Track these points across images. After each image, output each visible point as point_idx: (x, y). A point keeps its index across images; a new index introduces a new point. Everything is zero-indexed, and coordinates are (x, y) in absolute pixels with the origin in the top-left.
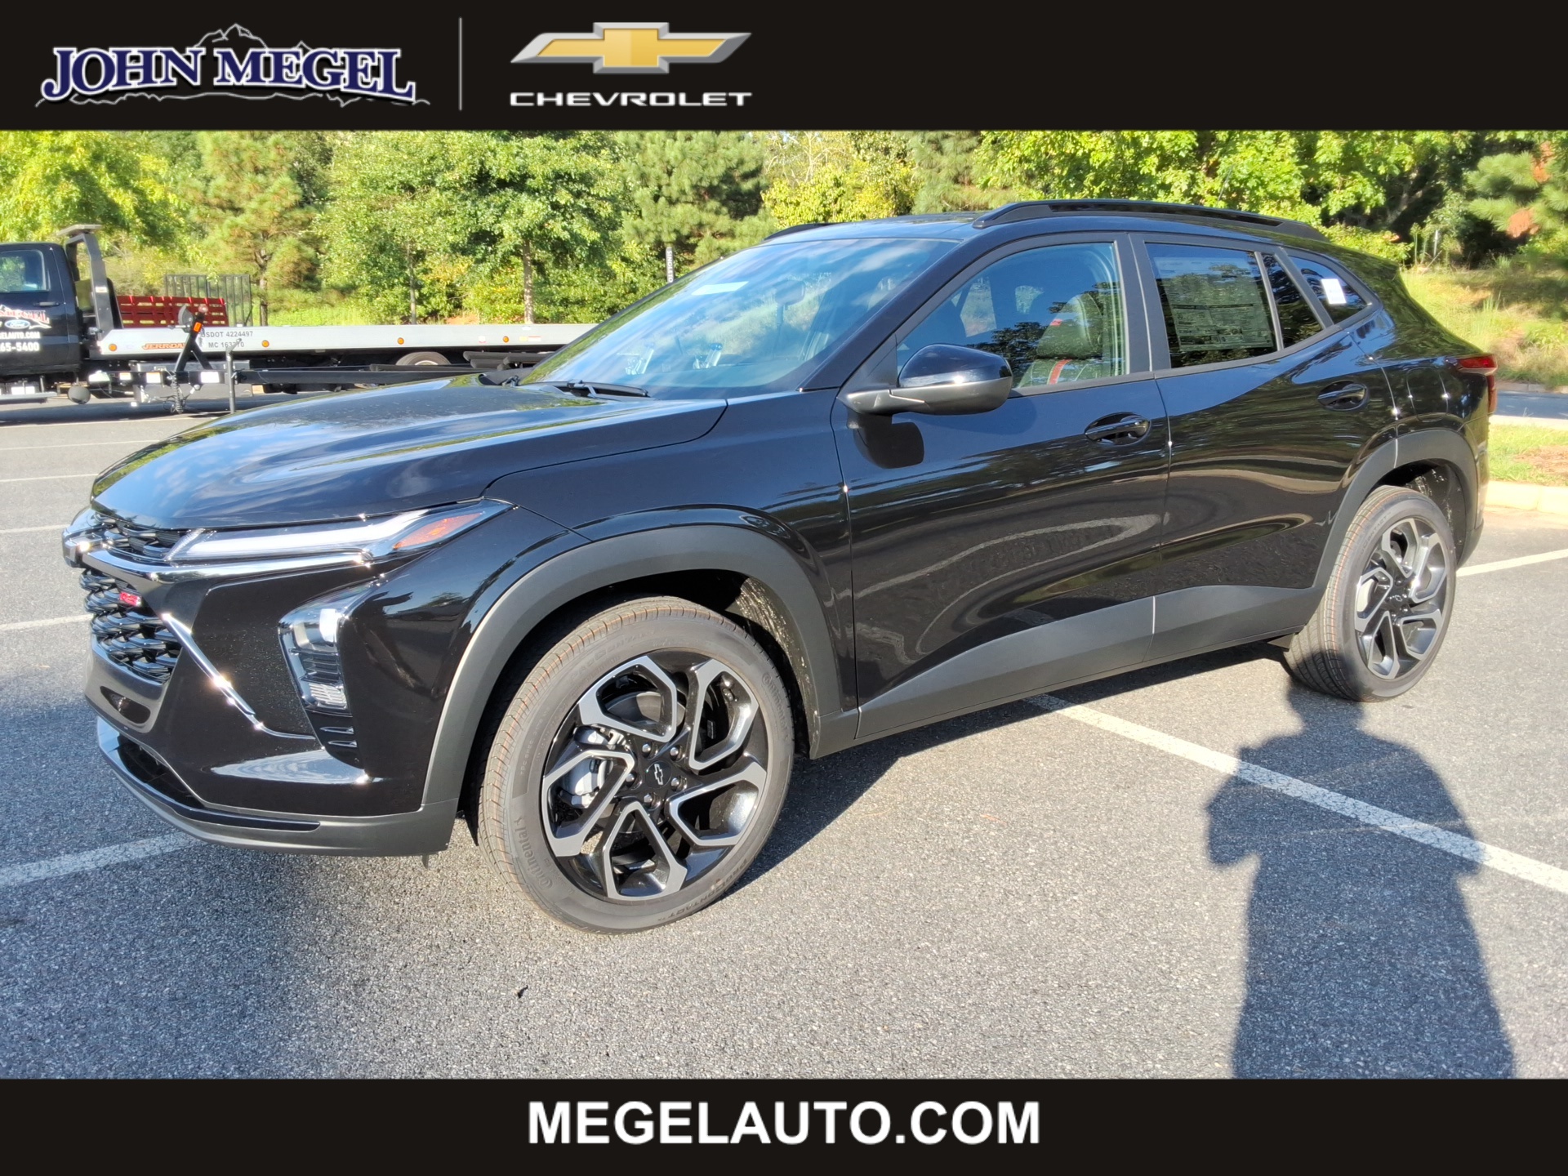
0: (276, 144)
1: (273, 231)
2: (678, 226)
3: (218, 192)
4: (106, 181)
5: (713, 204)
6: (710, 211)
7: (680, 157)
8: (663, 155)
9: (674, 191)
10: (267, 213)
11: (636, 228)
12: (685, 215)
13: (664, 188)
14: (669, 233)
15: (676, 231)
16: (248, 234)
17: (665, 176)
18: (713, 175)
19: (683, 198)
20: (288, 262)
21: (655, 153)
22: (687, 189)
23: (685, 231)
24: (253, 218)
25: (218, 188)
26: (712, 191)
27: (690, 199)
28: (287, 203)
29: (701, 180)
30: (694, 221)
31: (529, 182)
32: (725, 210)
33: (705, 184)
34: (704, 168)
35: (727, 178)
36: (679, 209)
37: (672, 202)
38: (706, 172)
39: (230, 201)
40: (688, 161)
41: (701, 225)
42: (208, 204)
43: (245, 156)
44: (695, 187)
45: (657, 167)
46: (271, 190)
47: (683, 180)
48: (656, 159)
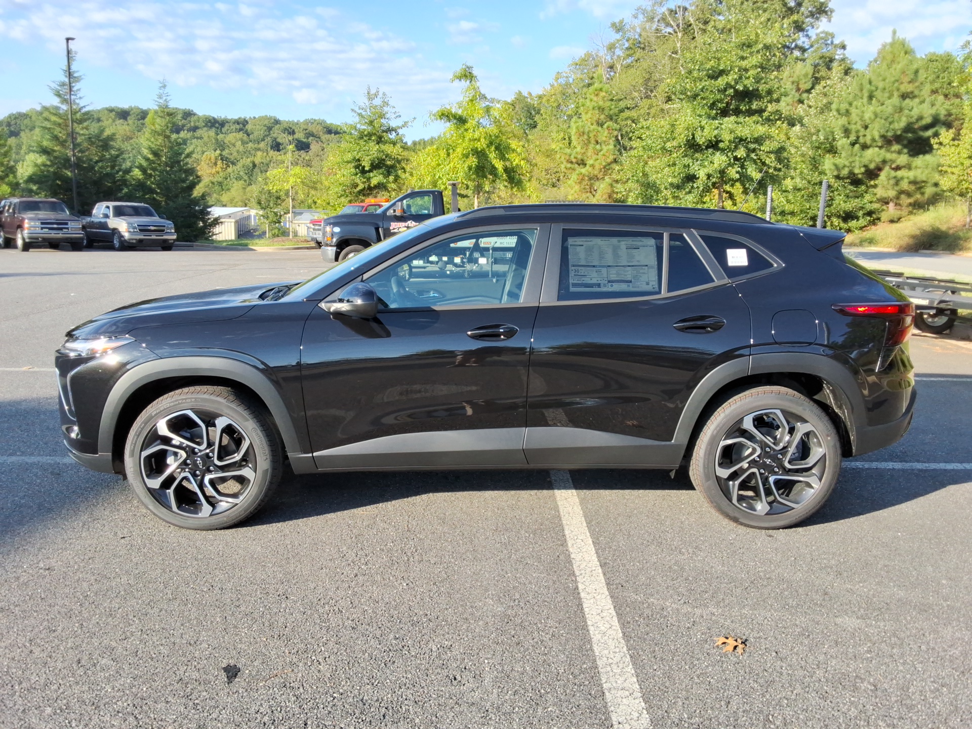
0: (608, 127)
1: (600, 176)
2: (867, 163)
3: (576, 156)
4: (492, 155)
5: (896, 147)
6: (894, 152)
7: (873, 117)
8: (862, 117)
9: (868, 140)
10: (597, 167)
11: (835, 165)
12: (873, 155)
13: (861, 138)
14: (860, 167)
15: (865, 166)
16: (586, 178)
17: (863, 130)
18: (897, 128)
19: (875, 144)
20: (605, 193)
21: (857, 115)
22: (877, 137)
23: (872, 166)
24: (590, 169)
25: (577, 153)
26: (898, 139)
27: (880, 144)
28: (609, 160)
29: (887, 131)
30: (878, 160)
31: (721, 145)
32: (905, 151)
33: (890, 134)
34: (890, 123)
35: (908, 128)
36: (869, 153)
37: (865, 147)
38: (892, 127)
39: (582, 160)
40: (878, 119)
41: (884, 162)
42: (572, 162)
43: (591, 135)
44: (883, 137)
45: (858, 124)
46: (602, 153)
47: (875, 132)
48: (858, 119)
